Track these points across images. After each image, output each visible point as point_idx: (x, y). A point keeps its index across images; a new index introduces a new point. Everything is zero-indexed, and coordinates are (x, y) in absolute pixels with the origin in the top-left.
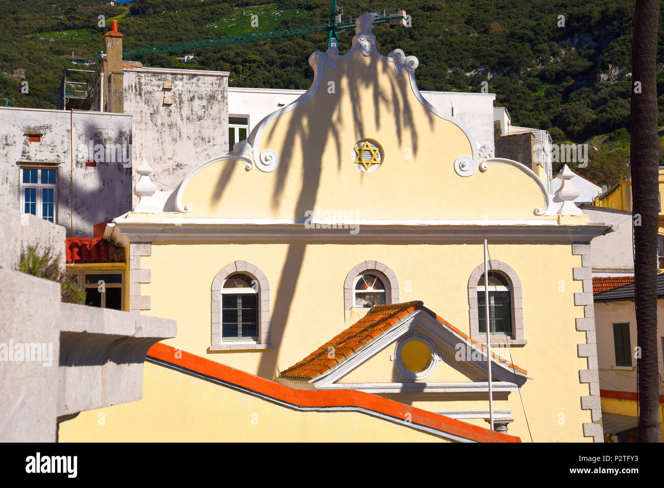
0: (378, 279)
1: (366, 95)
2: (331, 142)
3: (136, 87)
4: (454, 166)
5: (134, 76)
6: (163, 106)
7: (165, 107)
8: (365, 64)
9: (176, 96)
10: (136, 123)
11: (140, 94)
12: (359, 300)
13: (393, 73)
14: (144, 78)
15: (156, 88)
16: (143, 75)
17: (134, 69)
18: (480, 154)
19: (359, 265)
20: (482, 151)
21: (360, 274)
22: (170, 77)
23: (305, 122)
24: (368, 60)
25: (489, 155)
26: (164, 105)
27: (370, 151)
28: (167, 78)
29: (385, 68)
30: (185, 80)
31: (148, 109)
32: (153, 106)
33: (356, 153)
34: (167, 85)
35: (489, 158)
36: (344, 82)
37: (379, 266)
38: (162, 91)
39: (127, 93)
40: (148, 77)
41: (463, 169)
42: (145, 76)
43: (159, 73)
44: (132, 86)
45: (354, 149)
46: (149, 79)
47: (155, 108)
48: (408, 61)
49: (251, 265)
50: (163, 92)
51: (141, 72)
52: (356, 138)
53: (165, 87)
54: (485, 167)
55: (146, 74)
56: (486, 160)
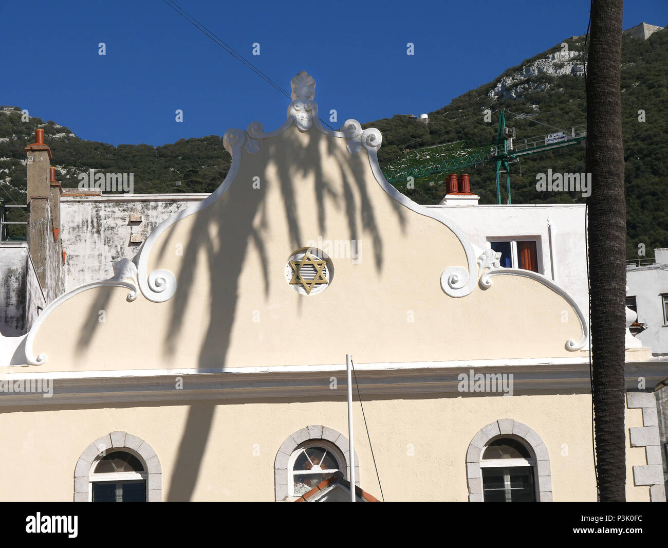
0: (329, 454)
1: (305, 188)
2: (252, 256)
3: (92, 222)
4: (440, 282)
5: (91, 207)
6: (129, 245)
7: (132, 247)
8: (300, 145)
9: (147, 232)
10: (92, 272)
11: (98, 232)
12: (300, 485)
13: (344, 155)
14: (103, 209)
15: (120, 222)
16: (102, 205)
17: (91, 198)
18: (479, 264)
19: (297, 432)
20: (482, 259)
21: (299, 446)
22: (139, 206)
23: (214, 230)
24: (305, 139)
25: (494, 263)
26: (132, 244)
27: (312, 265)
28: (135, 207)
29: (332, 148)
30: (160, 209)
31: (109, 251)
32: (116, 246)
33: (293, 269)
34: (136, 216)
35: (493, 269)
36: (271, 171)
37: (328, 433)
38: (128, 225)
39: (81, 231)
40: (110, 207)
41: (453, 286)
42: (105, 207)
43: (124, 201)
44: (87, 221)
45: (289, 263)
46: (110, 209)
47: (119, 249)
48: (365, 137)
49: (134, 437)
50: (130, 227)
51: (100, 202)
52: (292, 248)
53: (131, 220)
54: (487, 283)
55: (106, 204)
56: (489, 271)
